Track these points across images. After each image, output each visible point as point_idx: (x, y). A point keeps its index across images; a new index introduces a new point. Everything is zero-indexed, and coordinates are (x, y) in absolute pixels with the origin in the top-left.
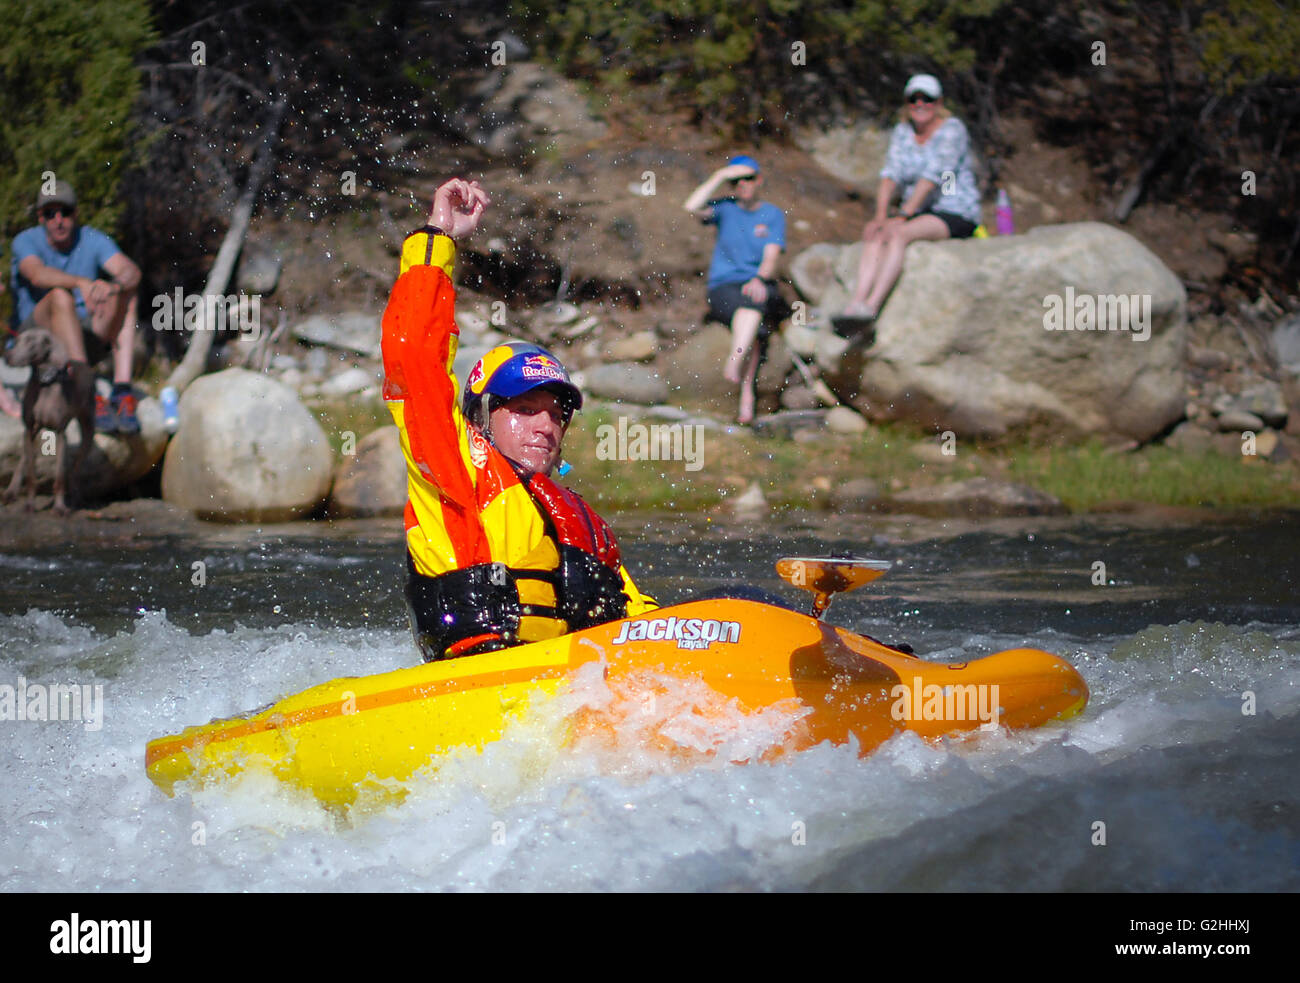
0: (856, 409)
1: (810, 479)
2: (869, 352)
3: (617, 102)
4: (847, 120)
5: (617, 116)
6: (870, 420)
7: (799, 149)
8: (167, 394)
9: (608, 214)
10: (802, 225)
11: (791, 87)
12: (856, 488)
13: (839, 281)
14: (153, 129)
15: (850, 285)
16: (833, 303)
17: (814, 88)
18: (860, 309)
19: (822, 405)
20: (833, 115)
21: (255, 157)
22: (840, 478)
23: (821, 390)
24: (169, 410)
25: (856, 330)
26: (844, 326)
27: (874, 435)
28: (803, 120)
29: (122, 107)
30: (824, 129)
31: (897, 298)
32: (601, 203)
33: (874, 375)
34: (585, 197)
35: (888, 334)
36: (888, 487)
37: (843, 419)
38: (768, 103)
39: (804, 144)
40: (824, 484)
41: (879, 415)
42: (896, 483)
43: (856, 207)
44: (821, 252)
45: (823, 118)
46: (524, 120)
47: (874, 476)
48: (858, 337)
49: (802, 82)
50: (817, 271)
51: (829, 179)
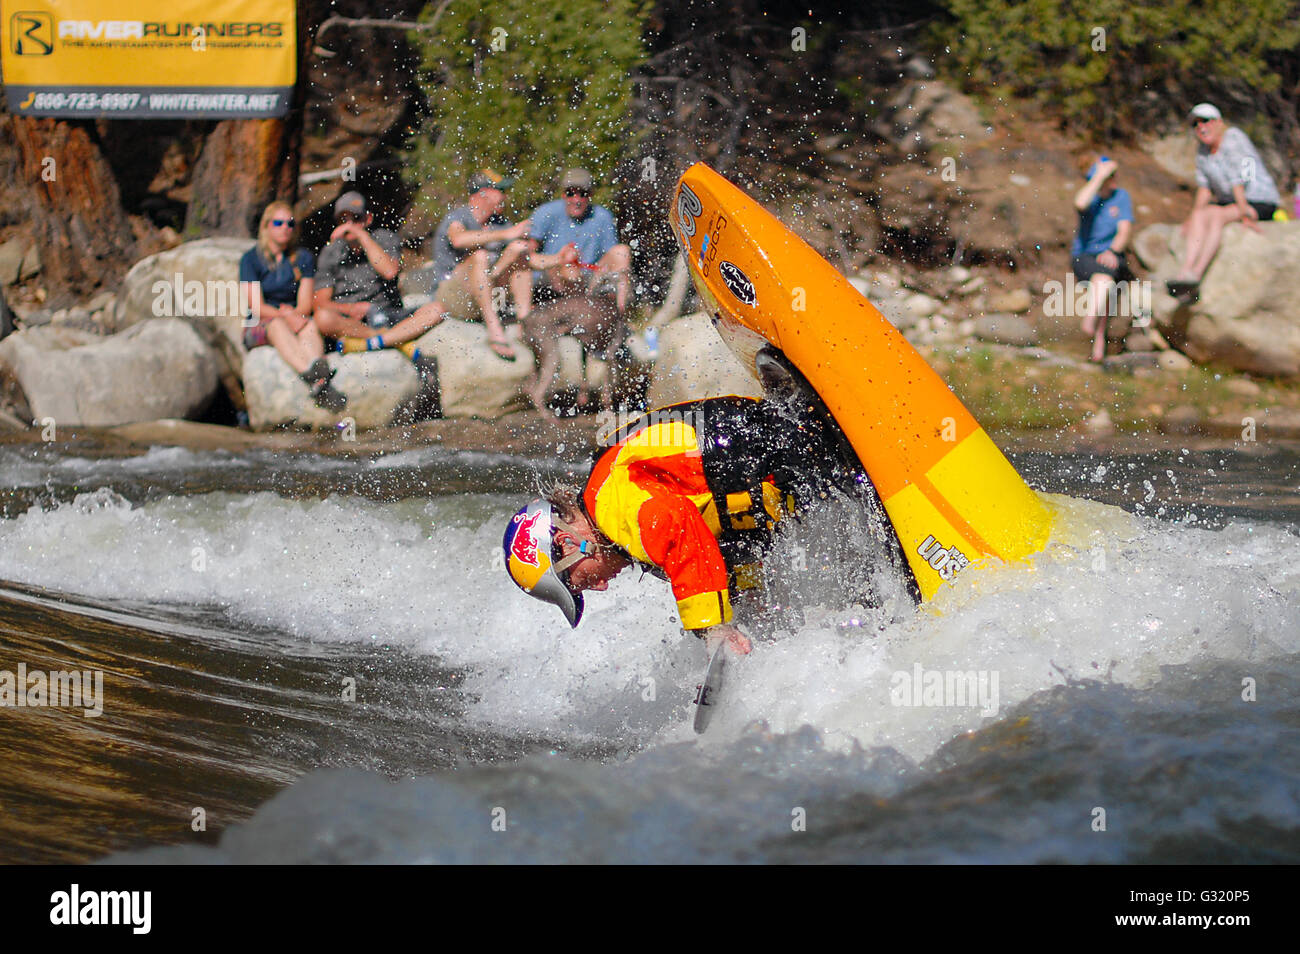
0: (1182, 352)
1: (1146, 405)
2: (1194, 308)
3: (1003, 112)
4: (1179, 129)
5: (1003, 124)
6: (1194, 361)
7: (1141, 150)
8: (650, 335)
9: (990, 200)
10: (1144, 210)
11: (1137, 102)
12: (1183, 413)
13: (1172, 253)
14: (642, 127)
15: (1180, 255)
16: (1168, 270)
17: (1154, 104)
18: (1188, 275)
19: (1156, 349)
20: (1168, 124)
21: (721, 151)
22: (1169, 406)
23: (1156, 337)
24: (653, 345)
25: (1185, 291)
26: (1176, 289)
27: (1197, 373)
28: (1146, 129)
29: (616, 110)
30: (1162, 136)
31: (1217, 267)
32: (986, 191)
33: (1198, 327)
34: (973, 186)
35: (1209, 296)
36: (1207, 414)
37: (1173, 360)
38: (1119, 115)
39: (1145, 147)
40: (1157, 410)
41: (1201, 357)
42: (1213, 410)
43: (1186, 196)
44: (1158, 230)
45: (1161, 128)
46: (931, 125)
47: (1196, 404)
48: (1185, 297)
49: (1145, 99)
50: (1155, 246)
51: (1166, 174)
